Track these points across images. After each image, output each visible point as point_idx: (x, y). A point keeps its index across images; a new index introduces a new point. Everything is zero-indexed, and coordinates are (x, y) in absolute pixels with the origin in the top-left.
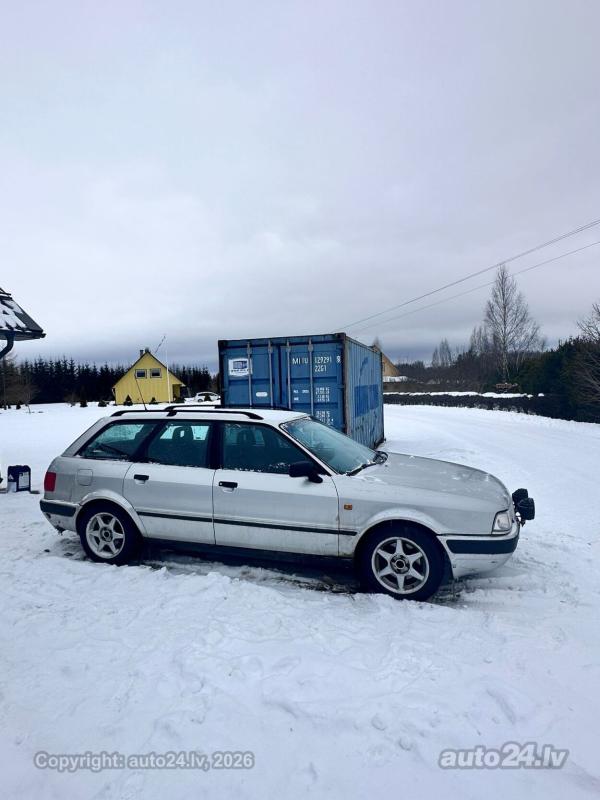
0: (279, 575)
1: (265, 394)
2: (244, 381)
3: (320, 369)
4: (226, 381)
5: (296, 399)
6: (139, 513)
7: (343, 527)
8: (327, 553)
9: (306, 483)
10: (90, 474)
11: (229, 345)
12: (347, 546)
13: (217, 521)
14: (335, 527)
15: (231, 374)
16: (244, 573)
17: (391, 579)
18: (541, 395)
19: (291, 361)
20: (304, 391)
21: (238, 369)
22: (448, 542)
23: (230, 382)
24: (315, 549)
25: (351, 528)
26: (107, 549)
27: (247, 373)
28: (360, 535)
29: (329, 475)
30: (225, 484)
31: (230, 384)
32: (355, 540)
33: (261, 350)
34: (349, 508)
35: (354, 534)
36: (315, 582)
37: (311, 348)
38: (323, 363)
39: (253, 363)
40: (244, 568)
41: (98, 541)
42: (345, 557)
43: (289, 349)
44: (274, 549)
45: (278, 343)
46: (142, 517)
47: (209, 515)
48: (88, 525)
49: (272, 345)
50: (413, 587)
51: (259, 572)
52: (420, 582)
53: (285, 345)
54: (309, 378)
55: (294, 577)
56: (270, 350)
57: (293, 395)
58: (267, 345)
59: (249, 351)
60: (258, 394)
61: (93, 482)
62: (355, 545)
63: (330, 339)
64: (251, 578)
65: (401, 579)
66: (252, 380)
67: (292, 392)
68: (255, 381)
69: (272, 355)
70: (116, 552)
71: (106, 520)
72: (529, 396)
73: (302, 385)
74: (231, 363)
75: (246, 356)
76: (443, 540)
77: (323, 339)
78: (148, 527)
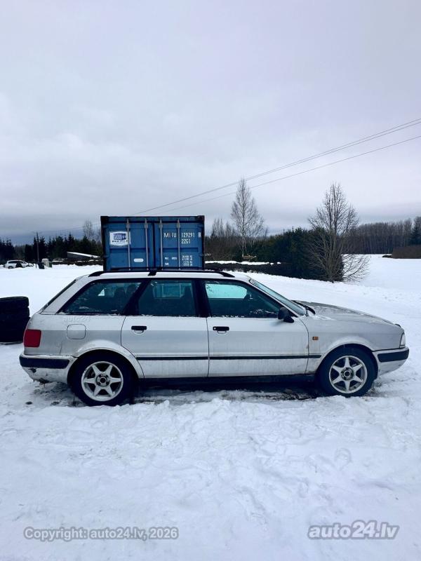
0: (252, 393)
1: (141, 260)
2: (124, 249)
3: (185, 242)
4: (107, 250)
5: (167, 264)
6: (138, 359)
7: (311, 353)
8: (298, 373)
9: (278, 324)
10: (82, 328)
11: (110, 220)
12: (313, 365)
13: (212, 358)
14: (306, 353)
15: (112, 243)
16: (224, 396)
17: (341, 385)
18: (278, 263)
19: (163, 235)
20: (173, 258)
21: (117, 240)
22: (379, 355)
23: (111, 250)
24: (289, 370)
25: (317, 353)
26: (103, 393)
27: (126, 243)
28: (323, 357)
29: (296, 317)
30: (219, 329)
31: (111, 252)
32: (319, 361)
33: (138, 225)
34: (315, 338)
35: (319, 356)
36: (280, 394)
37: (179, 225)
38: (187, 238)
39: (132, 236)
40: (223, 392)
41: (92, 387)
42: (310, 373)
43: (161, 226)
44: (253, 375)
45: (153, 221)
46: (140, 361)
47: (206, 354)
48: (84, 374)
49: (148, 222)
50: (355, 388)
51: (237, 393)
52: (360, 383)
53: (159, 222)
54: (177, 249)
55: (263, 393)
56: (146, 226)
57: (164, 261)
58: (144, 222)
59: (128, 226)
60: (136, 260)
61: (86, 336)
62: (319, 364)
63: (194, 219)
64: (233, 399)
65: (347, 383)
66: (131, 249)
67: (164, 259)
68: (133, 250)
69: (148, 229)
70: (113, 395)
71: (102, 368)
72: (272, 264)
73: (171, 254)
74: (112, 235)
75: (126, 230)
76: (375, 355)
77: (188, 220)
78: (145, 370)
